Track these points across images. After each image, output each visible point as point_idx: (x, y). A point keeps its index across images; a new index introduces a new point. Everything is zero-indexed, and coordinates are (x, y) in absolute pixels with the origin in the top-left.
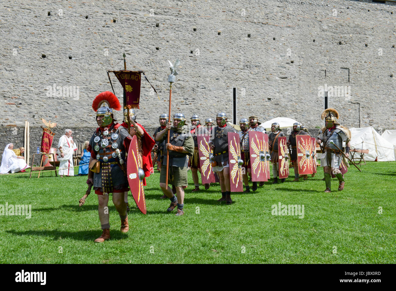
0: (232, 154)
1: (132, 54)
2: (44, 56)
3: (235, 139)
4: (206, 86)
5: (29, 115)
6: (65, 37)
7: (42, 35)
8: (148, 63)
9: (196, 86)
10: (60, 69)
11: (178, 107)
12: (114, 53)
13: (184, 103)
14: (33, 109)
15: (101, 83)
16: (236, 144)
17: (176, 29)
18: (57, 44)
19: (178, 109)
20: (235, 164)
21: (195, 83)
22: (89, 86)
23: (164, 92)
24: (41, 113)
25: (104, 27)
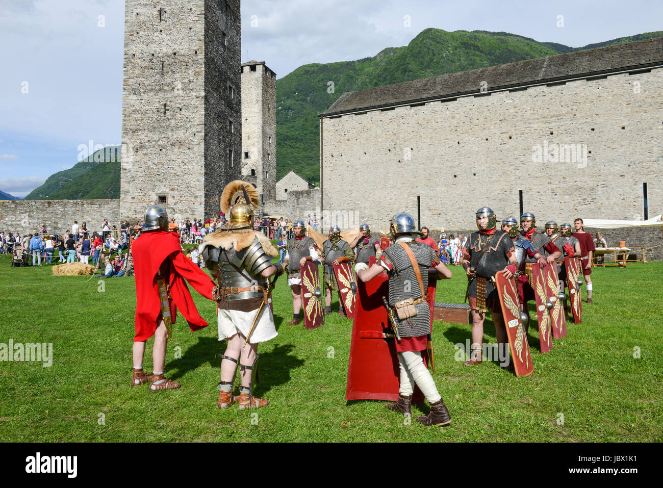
0: (306, 287)
1: (527, 164)
2: (455, 176)
3: (309, 268)
4: (608, 184)
5: (446, 222)
6: (470, 159)
7: (454, 160)
8: (543, 169)
9: (595, 185)
10: (467, 184)
11: (575, 208)
12: (510, 165)
13: (582, 203)
14: (448, 218)
15: (499, 192)
16: (311, 273)
17: (572, 133)
18: (464, 165)
19: (576, 209)
20: (311, 297)
21: (594, 182)
22: (489, 196)
23: (560, 194)
24: (453, 220)
25: (501, 144)
